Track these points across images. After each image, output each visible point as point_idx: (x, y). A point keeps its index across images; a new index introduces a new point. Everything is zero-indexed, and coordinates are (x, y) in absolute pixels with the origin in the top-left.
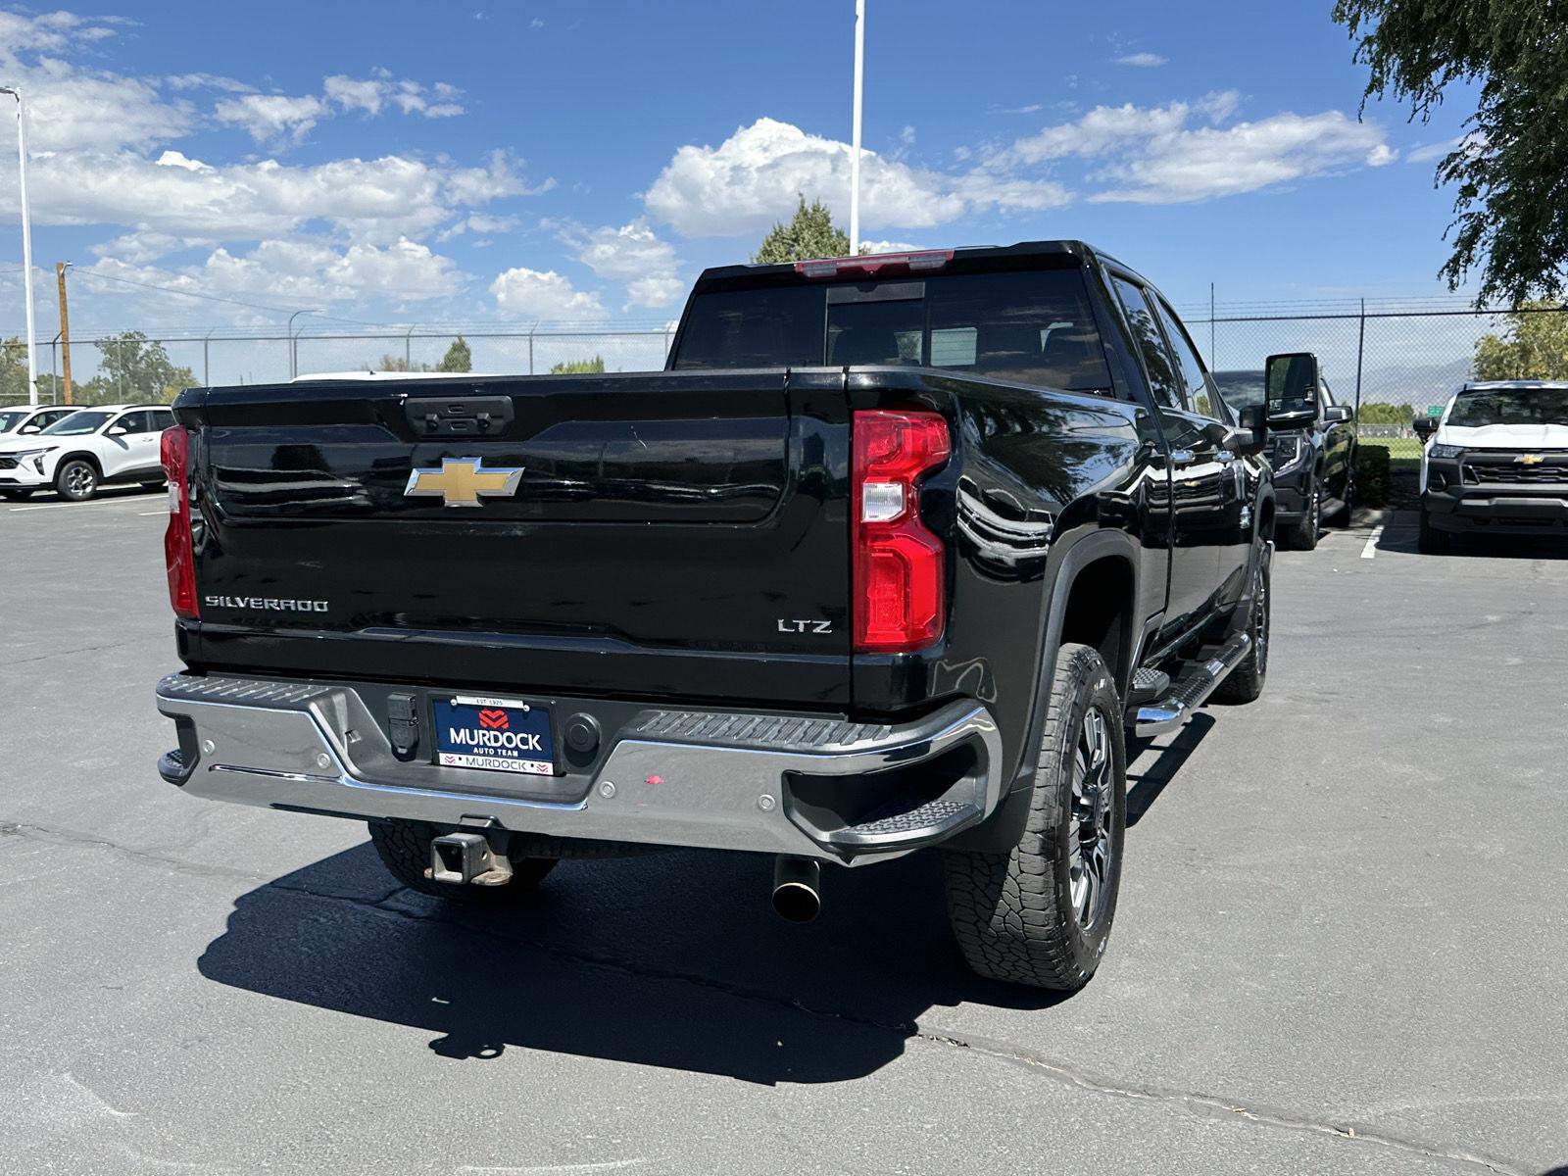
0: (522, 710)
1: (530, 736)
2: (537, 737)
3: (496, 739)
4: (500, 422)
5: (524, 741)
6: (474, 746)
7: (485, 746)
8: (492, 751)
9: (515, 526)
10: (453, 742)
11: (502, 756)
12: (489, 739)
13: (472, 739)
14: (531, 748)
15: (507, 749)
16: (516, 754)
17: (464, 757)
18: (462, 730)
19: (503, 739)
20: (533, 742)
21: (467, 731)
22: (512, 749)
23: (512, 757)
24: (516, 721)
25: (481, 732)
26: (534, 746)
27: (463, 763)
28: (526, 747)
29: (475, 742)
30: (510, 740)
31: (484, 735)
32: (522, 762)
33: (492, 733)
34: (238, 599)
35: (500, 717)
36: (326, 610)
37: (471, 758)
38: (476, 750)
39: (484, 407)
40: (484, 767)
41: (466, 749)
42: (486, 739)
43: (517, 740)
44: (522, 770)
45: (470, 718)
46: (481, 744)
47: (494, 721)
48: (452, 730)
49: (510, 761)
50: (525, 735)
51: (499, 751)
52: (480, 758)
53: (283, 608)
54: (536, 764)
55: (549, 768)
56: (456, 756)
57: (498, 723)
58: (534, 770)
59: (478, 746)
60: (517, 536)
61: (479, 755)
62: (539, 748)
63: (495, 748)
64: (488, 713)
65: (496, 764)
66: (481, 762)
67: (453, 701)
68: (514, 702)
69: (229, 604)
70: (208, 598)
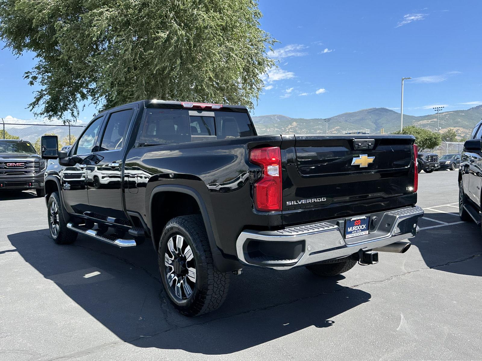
0: (365, 219)
4: (373, 146)
8: (356, 232)
9: (373, 171)
11: (358, 232)
16: (360, 231)
17: (351, 235)
21: (352, 227)
23: (360, 232)
24: (362, 222)
27: (351, 237)
30: (360, 227)
32: (362, 232)
34: (298, 202)
36: (325, 200)
37: (352, 234)
38: (353, 232)
39: (370, 142)
41: (351, 232)
44: (362, 234)
45: (353, 224)
52: (354, 234)
53: (313, 201)
54: (365, 232)
55: (367, 232)
56: (349, 235)
57: (358, 224)
58: (365, 234)
60: (373, 174)
61: (353, 233)
63: (356, 231)
64: (357, 221)
65: (358, 234)
66: (354, 235)
67: (351, 220)
68: (363, 217)
69: (295, 203)
70: (287, 203)
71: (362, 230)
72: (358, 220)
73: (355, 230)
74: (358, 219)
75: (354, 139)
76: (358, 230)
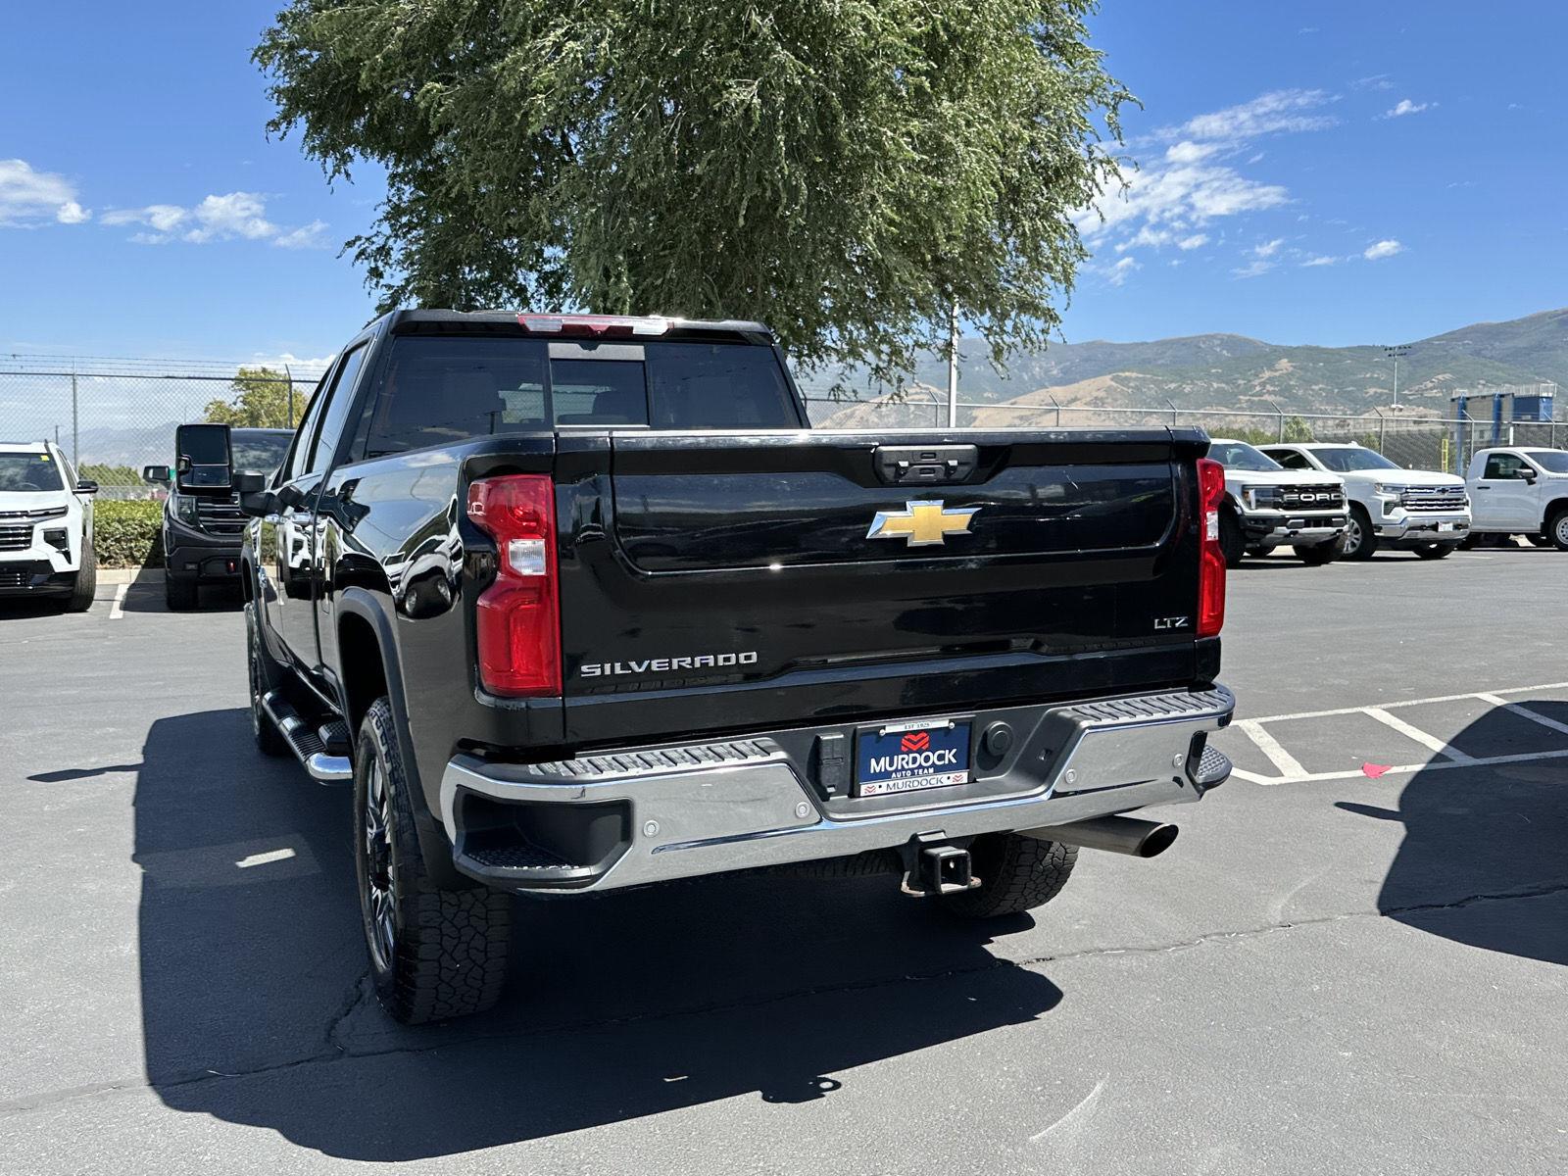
0: (947, 728)
1: (947, 751)
2: (954, 751)
3: (915, 760)
4: (966, 468)
5: (941, 757)
6: (892, 772)
7: (903, 769)
9: (970, 560)
10: (872, 771)
11: (918, 776)
12: (907, 763)
13: (891, 765)
14: (947, 762)
15: (923, 768)
16: (931, 770)
17: (884, 784)
18: (883, 759)
19: (920, 759)
20: (949, 756)
21: (888, 758)
22: (928, 768)
23: (928, 774)
24: (938, 740)
25: (900, 757)
26: (949, 760)
27: (884, 790)
28: (942, 763)
29: (894, 768)
30: (927, 759)
31: (903, 759)
32: (939, 777)
33: (911, 755)
34: (633, 664)
35: (923, 738)
36: (754, 660)
37: (891, 783)
38: (892, 776)
39: (951, 454)
40: (904, 789)
41: (885, 775)
42: (904, 763)
43: (934, 758)
44: (940, 784)
45: (893, 745)
46: (900, 768)
47: (915, 744)
48: (873, 761)
49: (928, 778)
50: (943, 752)
51: (916, 771)
52: (900, 782)
53: (697, 665)
54: (952, 776)
55: (964, 776)
56: (877, 785)
57: (918, 746)
58: (950, 782)
59: (896, 771)
60: (972, 569)
61: (894, 779)
62: (954, 761)
63: (912, 770)
64: (912, 737)
65: (916, 783)
66: (901, 784)
67: (882, 732)
68: (941, 722)
69: (618, 670)
70: (584, 668)
71: (938, 769)
72: (916, 733)
73: (906, 767)
74: (915, 728)
75: (876, 447)
76: (920, 766)
